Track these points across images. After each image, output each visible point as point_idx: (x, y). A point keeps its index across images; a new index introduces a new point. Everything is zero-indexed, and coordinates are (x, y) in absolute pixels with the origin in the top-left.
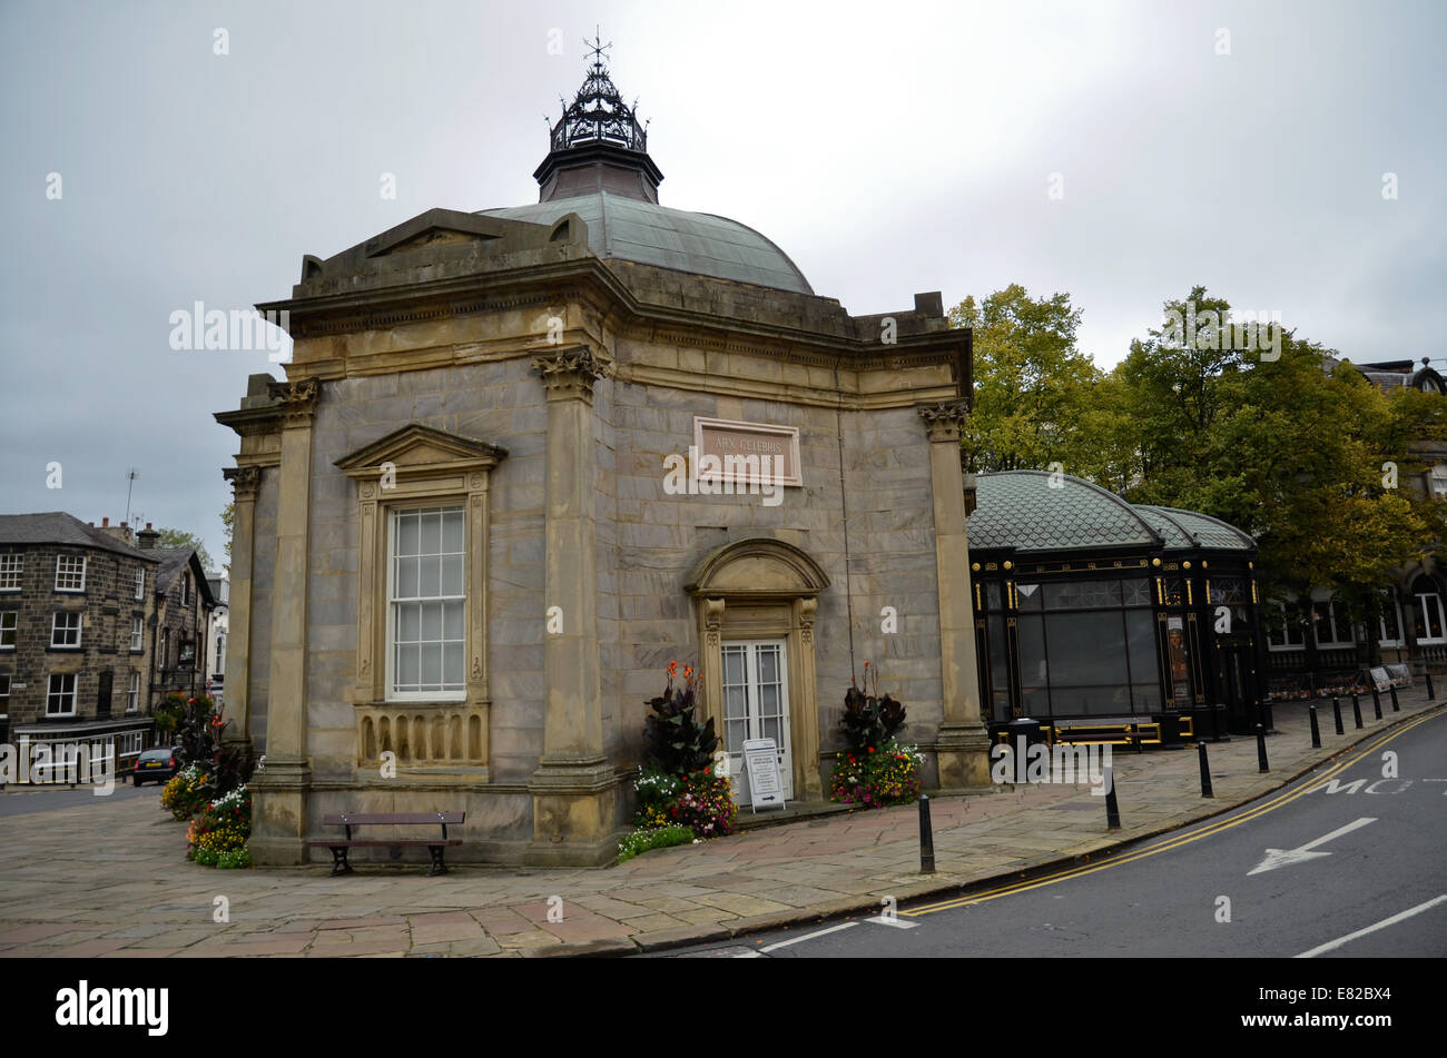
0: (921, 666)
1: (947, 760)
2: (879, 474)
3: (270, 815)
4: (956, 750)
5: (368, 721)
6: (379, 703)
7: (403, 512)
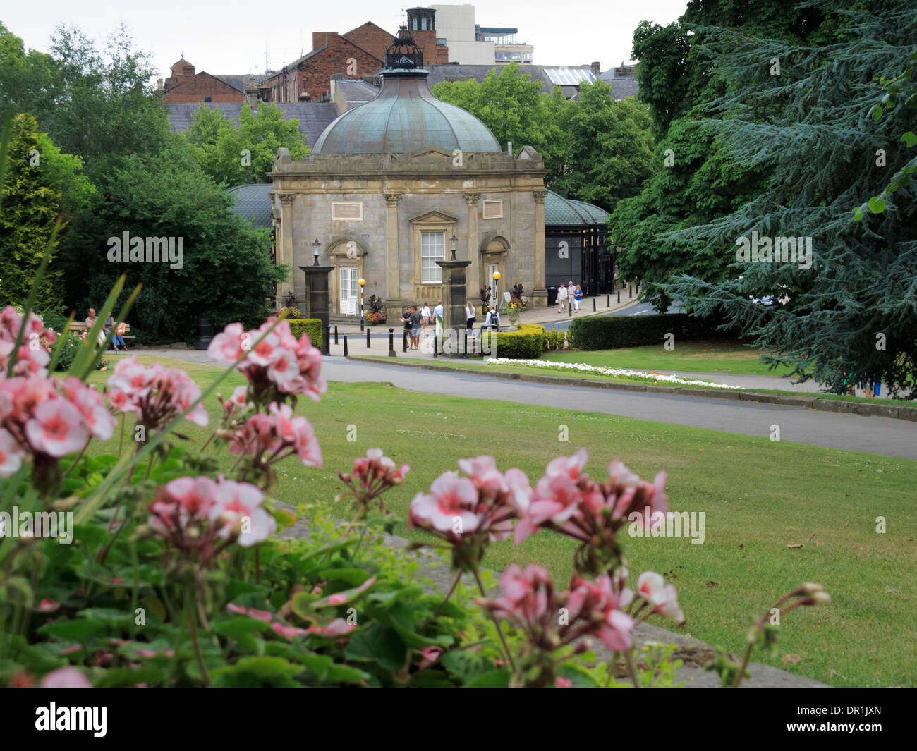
0: (529, 271)
1: (536, 299)
2: (519, 212)
4: (539, 296)
5: (418, 289)
6: (421, 285)
7: (424, 233)
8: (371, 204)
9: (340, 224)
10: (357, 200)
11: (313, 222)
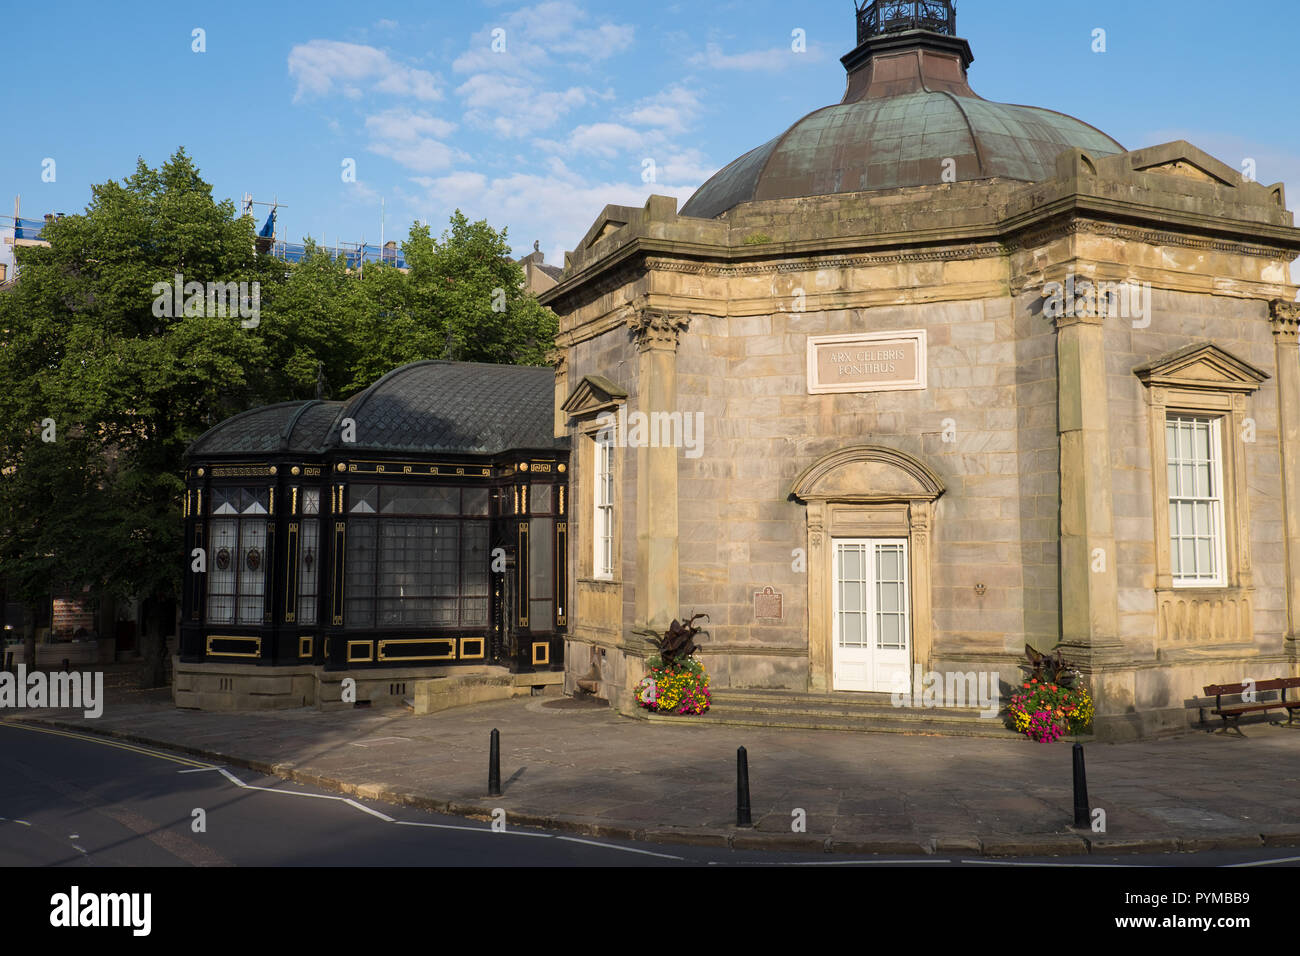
3: (1109, 693)
5: (1166, 605)
6: (1176, 591)
7: (1172, 415)
8: (958, 334)
9: (838, 405)
10: (908, 325)
11: (735, 402)
